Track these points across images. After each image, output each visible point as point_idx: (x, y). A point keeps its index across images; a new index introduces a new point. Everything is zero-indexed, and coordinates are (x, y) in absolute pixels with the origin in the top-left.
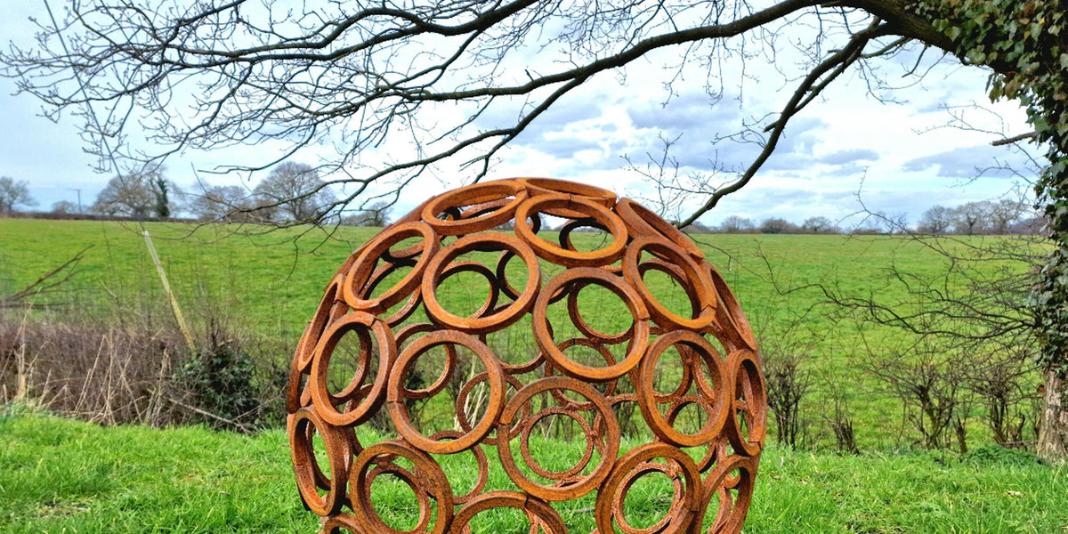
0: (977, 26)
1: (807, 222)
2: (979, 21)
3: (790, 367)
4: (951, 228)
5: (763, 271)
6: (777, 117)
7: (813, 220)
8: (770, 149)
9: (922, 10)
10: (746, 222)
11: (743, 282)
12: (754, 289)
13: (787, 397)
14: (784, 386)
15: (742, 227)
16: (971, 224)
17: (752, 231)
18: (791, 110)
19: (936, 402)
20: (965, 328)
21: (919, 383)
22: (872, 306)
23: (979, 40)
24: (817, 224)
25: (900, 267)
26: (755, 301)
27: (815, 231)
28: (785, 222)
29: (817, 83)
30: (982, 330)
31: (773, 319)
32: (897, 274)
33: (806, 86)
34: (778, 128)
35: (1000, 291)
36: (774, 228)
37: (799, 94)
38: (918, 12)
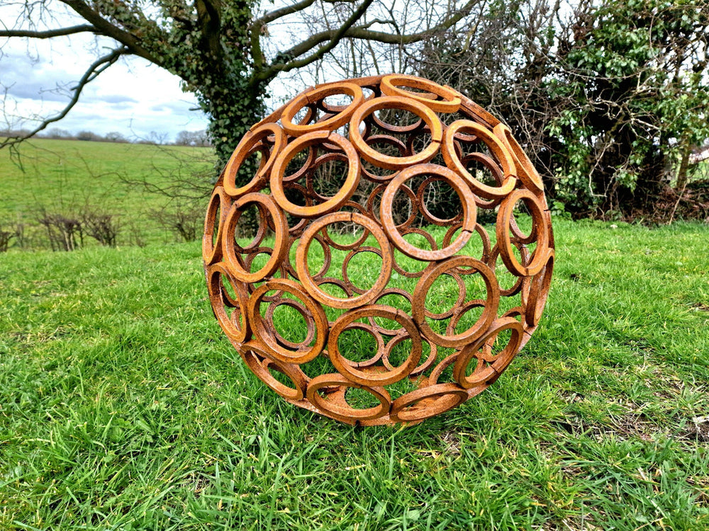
0: (171, 58)
1: (108, 134)
2: (171, 55)
3: (108, 218)
4: (193, 143)
5: (81, 164)
6: (77, 84)
7: (111, 134)
8: (75, 100)
9: (145, 46)
10: (65, 132)
11: (70, 171)
12: (78, 175)
13: (108, 235)
14: (105, 228)
15: (63, 135)
16: (203, 141)
17: (71, 138)
18: (85, 81)
19: (187, 231)
20: (194, 194)
21: (178, 222)
22: (146, 184)
23: (173, 64)
24: (115, 136)
25: (156, 164)
26: (80, 183)
27: (114, 140)
28: (93, 134)
29: (97, 69)
30: (201, 194)
31: (94, 193)
32: (155, 168)
33: (92, 69)
34: (79, 90)
35: (203, 176)
36: (86, 137)
37: (89, 74)
38: (143, 46)
